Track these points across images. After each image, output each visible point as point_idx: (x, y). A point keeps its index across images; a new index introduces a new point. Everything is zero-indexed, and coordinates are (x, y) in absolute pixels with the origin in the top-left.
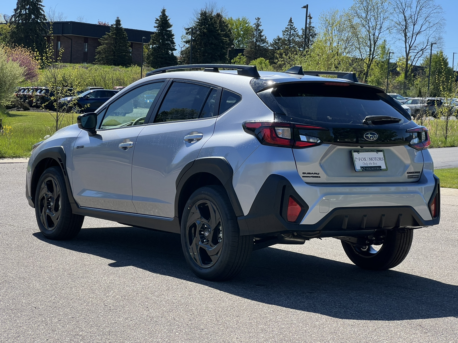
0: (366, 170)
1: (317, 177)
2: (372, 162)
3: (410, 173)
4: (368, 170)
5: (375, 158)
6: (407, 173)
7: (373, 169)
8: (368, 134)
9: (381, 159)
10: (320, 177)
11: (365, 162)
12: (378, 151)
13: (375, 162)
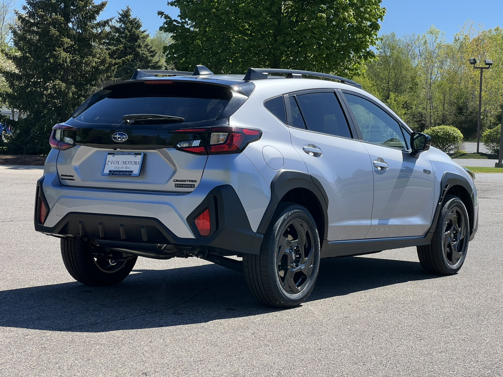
0: (113, 174)
1: (72, 180)
2: (124, 166)
3: (177, 181)
4: (116, 174)
5: (129, 162)
6: (174, 181)
7: (122, 173)
8: (116, 134)
9: (137, 163)
10: (74, 180)
11: (117, 166)
12: (136, 154)
13: (128, 166)
